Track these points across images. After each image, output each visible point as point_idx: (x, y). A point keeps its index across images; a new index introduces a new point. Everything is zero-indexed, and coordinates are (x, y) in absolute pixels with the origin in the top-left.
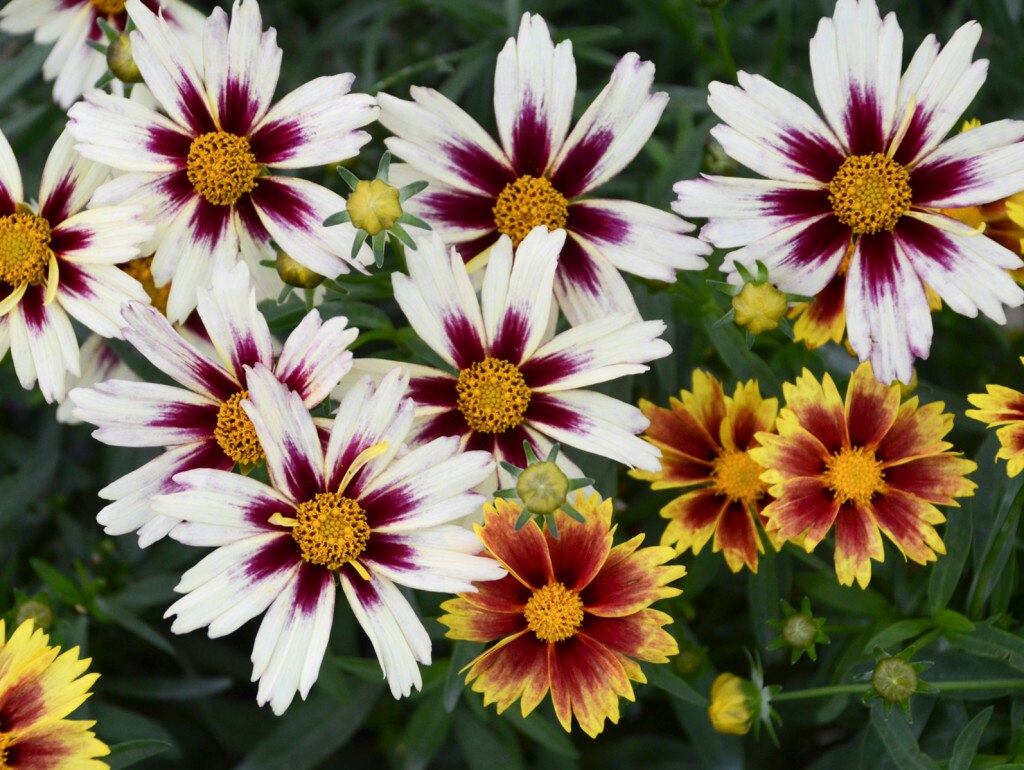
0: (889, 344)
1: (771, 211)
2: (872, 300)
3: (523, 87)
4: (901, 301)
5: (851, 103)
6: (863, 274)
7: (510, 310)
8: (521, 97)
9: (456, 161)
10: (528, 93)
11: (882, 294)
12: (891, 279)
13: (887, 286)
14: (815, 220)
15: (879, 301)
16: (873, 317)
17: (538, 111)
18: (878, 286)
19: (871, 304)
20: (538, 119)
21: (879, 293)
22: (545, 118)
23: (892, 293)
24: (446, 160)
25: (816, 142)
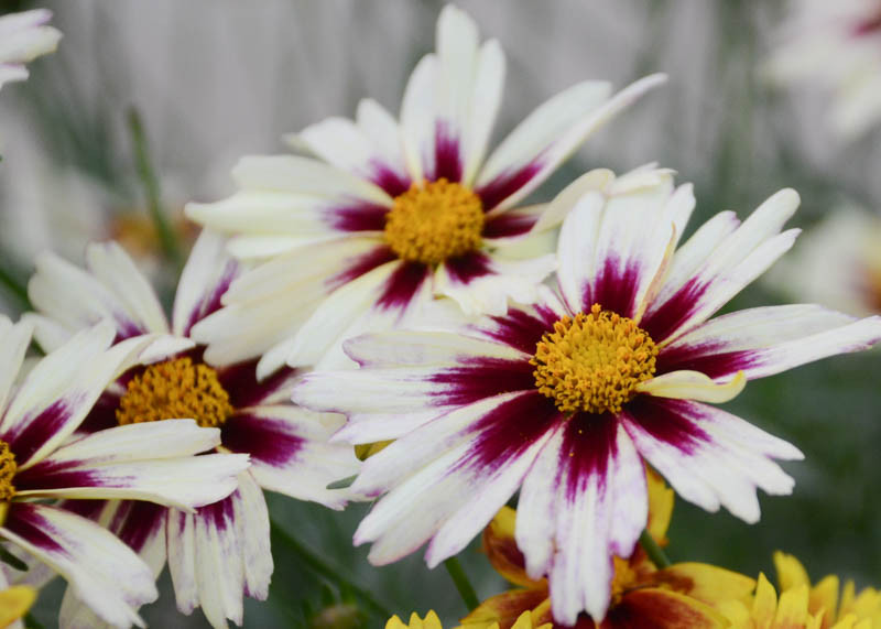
0: (579, 551)
1: (445, 397)
2: (568, 497)
4: (609, 495)
5: (602, 276)
6: (561, 464)
11: (584, 488)
12: (602, 470)
14: (508, 397)
15: (578, 497)
16: (563, 516)
18: (581, 480)
19: (565, 501)
21: (579, 488)
23: (599, 486)
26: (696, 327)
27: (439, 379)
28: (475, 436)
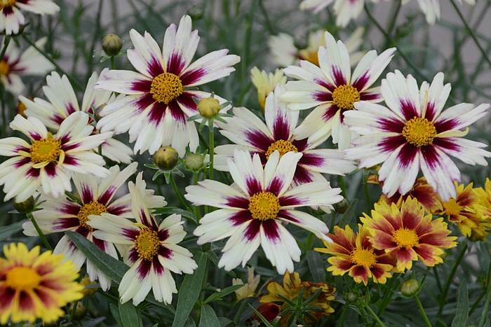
0: (444, 183)
1: (384, 150)
2: (432, 169)
3: (277, 109)
4: (444, 167)
5: (402, 106)
6: (425, 162)
7: (275, 178)
8: (277, 113)
9: (250, 139)
10: (279, 111)
11: (435, 166)
12: (437, 160)
13: (436, 163)
14: (402, 146)
15: (435, 169)
16: (434, 175)
17: (284, 118)
18: (433, 164)
19: (432, 171)
20: (284, 122)
22: (286, 121)
23: (439, 165)
24: (245, 138)
25: (392, 121)
26: (438, 116)
27: (379, 145)
28: (399, 159)
